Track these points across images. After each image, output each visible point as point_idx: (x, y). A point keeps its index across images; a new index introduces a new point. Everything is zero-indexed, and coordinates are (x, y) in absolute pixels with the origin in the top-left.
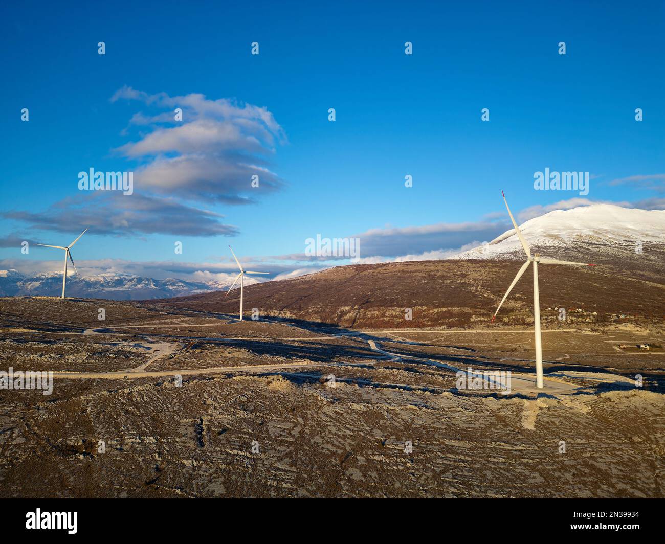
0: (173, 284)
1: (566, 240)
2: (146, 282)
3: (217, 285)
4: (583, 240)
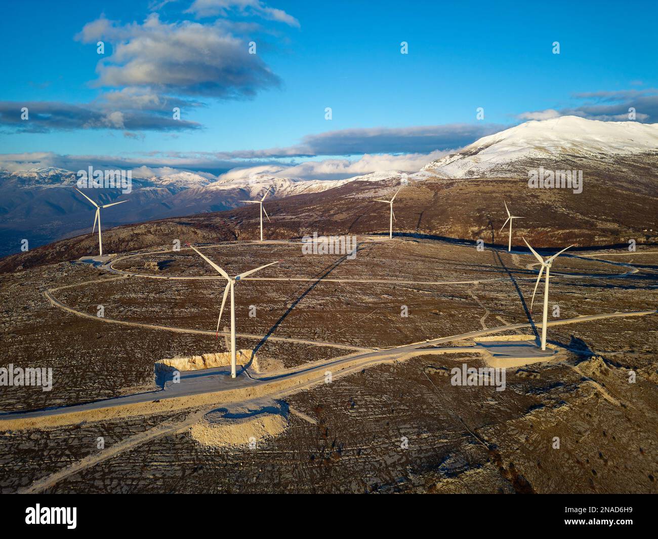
1: (554, 152)
3: (161, 182)
4: (567, 153)
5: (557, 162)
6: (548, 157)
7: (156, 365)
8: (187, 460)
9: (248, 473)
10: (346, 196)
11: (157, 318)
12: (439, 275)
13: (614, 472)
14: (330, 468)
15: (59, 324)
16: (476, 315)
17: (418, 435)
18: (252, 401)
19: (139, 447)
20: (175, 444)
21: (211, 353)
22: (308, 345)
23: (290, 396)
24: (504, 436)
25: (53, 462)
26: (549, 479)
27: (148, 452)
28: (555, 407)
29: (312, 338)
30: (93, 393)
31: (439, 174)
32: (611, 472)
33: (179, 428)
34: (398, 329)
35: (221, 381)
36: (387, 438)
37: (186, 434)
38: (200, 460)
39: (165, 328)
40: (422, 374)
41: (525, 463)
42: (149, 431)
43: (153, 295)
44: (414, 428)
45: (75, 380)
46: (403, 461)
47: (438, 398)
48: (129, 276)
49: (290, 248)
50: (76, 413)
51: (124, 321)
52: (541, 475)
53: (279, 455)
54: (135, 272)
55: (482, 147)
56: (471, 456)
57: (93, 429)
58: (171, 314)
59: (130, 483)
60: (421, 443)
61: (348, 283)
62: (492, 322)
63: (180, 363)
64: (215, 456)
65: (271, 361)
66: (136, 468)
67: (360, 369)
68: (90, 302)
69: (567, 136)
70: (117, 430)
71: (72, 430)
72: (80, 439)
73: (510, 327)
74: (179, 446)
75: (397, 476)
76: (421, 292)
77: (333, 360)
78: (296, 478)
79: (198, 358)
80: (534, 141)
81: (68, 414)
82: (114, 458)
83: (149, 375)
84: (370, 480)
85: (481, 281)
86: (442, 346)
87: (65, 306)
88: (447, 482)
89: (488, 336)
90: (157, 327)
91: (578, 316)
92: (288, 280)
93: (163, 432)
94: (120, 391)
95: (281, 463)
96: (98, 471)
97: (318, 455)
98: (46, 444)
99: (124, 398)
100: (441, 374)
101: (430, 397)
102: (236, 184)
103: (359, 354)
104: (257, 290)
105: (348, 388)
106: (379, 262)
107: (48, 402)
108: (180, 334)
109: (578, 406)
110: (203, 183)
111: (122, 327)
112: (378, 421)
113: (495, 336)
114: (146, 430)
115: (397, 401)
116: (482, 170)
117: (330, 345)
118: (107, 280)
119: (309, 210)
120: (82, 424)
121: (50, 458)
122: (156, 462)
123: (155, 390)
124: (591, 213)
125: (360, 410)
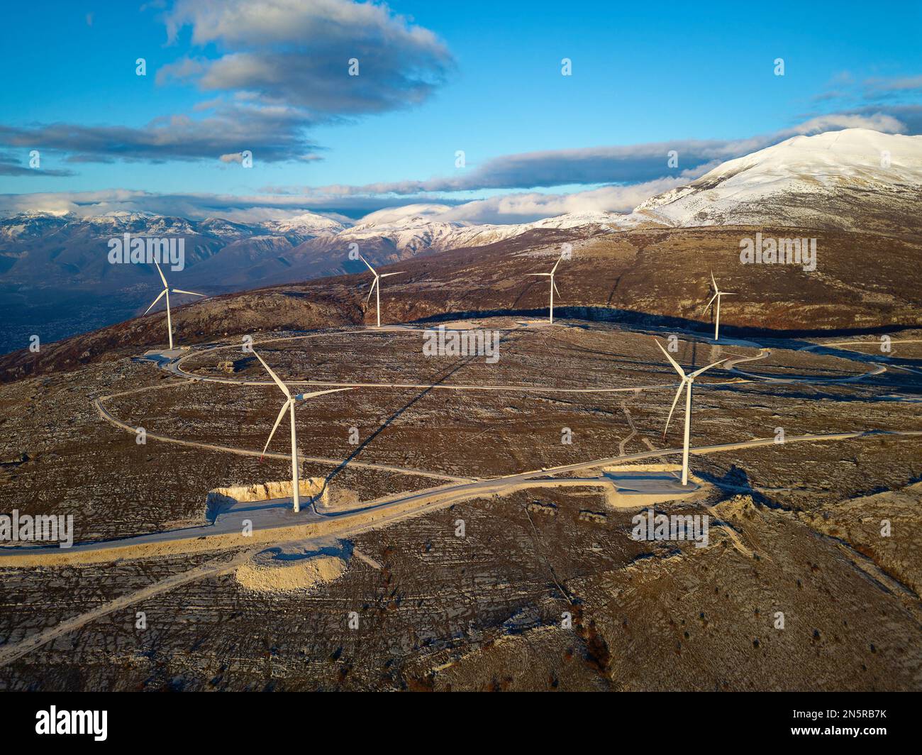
0: (218, 228)
1: (826, 184)
2: (179, 225)
3: (278, 228)
4: (847, 185)
5: (830, 198)
6: (817, 191)
7: (210, 495)
8: (226, 605)
9: (291, 621)
10: (517, 254)
11: (220, 437)
12: (593, 378)
13: (712, 636)
14: (383, 619)
15: (106, 443)
16: (617, 437)
17: (496, 584)
18: (311, 540)
19: (177, 589)
20: (216, 587)
21: (275, 481)
22: (394, 473)
23: (358, 535)
24: (595, 590)
25: (83, 602)
26: (630, 641)
27: (185, 594)
28: (665, 557)
29: (400, 464)
30: (134, 526)
31: (657, 217)
32: (708, 636)
33: (224, 569)
34: (511, 453)
35: (281, 516)
36: (457, 587)
37: (231, 576)
38: (239, 604)
39: (226, 449)
40: (523, 512)
41: (609, 621)
42: (190, 572)
43: (220, 406)
44: (492, 577)
45: (116, 511)
46: (467, 614)
47: (533, 542)
48: (195, 380)
49: (411, 338)
50: (112, 549)
51: (180, 439)
52: (623, 636)
53: (329, 603)
54: (204, 374)
55: (723, 176)
56: (548, 611)
57: (129, 567)
58: (237, 431)
59: (161, 627)
60: (494, 595)
61: (467, 390)
62: (636, 445)
63: (238, 492)
64: (258, 602)
65: (344, 492)
66: (170, 611)
67: (448, 504)
68: (145, 414)
69: (851, 159)
70: (155, 569)
71: (106, 568)
72: (114, 578)
73: (656, 453)
74: (221, 589)
75: (455, 630)
76: (557, 403)
77: (420, 492)
78: (342, 628)
79: (260, 488)
80: (800, 166)
81: (104, 550)
82: (148, 600)
83: (199, 507)
84: (423, 634)
85: (645, 388)
86: (559, 477)
87: (116, 420)
88: (508, 639)
89: (622, 464)
90: (217, 447)
91: (753, 439)
92: (390, 386)
93: (205, 573)
94: (164, 524)
95: (330, 612)
96: (128, 614)
97: (373, 604)
98: (77, 582)
99: (167, 533)
100: (546, 512)
101: (524, 541)
102: (378, 230)
103: (453, 485)
104: (348, 401)
105: (428, 527)
106: (519, 360)
107: (84, 536)
108: (244, 457)
109: (695, 557)
110: (334, 229)
111: (176, 447)
112: (452, 568)
113: (631, 465)
114: (186, 571)
115: (482, 545)
116: (718, 212)
117: (421, 474)
118: (171, 385)
119: (465, 275)
120: (117, 561)
121: (81, 597)
122: (192, 606)
123: (204, 524)
124: (858, 279)
125: (435, 555)
